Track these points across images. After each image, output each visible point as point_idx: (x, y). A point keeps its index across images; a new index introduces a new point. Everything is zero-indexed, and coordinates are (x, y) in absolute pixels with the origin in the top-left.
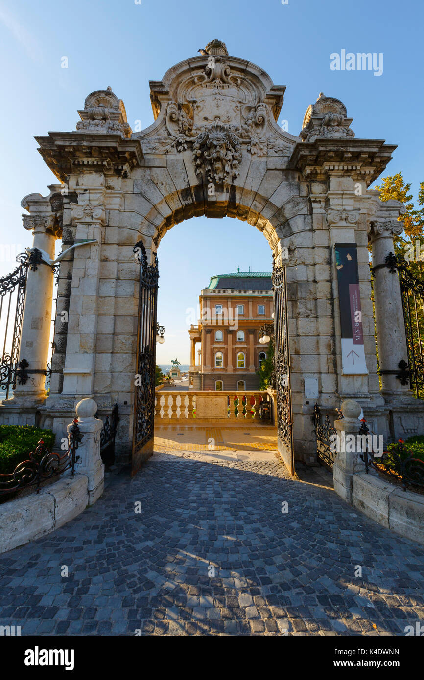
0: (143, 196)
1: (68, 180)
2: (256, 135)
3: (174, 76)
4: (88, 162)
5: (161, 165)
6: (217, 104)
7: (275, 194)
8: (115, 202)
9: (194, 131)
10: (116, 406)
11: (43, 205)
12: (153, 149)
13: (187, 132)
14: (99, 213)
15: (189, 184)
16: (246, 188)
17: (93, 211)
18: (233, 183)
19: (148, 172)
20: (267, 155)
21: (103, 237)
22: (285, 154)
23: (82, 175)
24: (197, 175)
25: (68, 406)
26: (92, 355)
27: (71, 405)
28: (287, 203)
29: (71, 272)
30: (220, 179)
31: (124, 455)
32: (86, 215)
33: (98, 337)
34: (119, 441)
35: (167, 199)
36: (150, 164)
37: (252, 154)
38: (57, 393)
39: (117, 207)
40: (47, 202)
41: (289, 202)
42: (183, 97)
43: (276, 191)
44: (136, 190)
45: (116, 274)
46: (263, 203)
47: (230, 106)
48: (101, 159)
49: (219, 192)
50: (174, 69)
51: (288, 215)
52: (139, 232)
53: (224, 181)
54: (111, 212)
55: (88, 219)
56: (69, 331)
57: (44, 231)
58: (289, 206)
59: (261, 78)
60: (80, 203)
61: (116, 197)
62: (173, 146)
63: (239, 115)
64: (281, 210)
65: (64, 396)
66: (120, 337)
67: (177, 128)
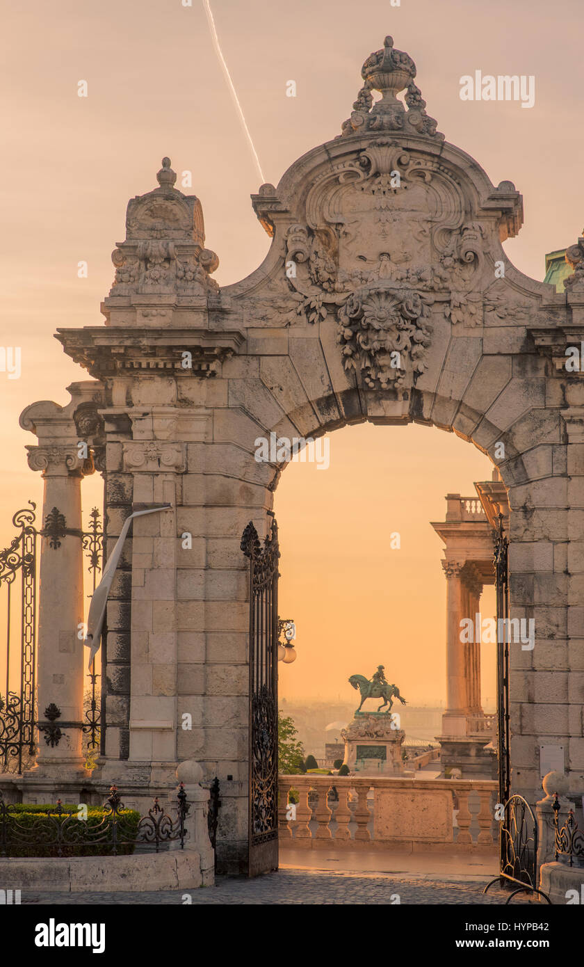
0: (247, 413)
1: (111, 389)
2: (463, 283)
3: (299, 178)
4: (148, 364)
5: (277, 352)
6: (384, 231)
7: (497, 402)
8: (197, 429)
9: (338, 286)
10: (216, 780)
11: (60, 424)
12: (263, 318)
13: (325, 285)
14: (171, 456)
15: (331, 387)
16: (441, 393)
17: (159, 453)
18: (415, 383)
19: (254, 363)
20: (484, 325)
21: (179, 493)
22: (520, 322)
23: (137, 384)
24: (347, 371)
25: (142, 778)
26: (173, 699)
27: (146, 778)
28: (520, 421)
29: (127, 557)
30: (389, 381)
31: (231, 860)
32: (148, 459)
33: (180, 669)
34: (222, 838)
35: (291, 416)
36: (257, 351)
37: (452, 324)
38: (116, 760)
39: (201, 438)
40: (69, 420)
41: (523, 419)
42: (318, 208)
43: (499, 399)
44: (232, 402)
45: (204, 561)
46: (477, 419)
47: (409, 231)
48: (171, 360)
49: (390, 399)
50: (298, 165)
51: (520, 445)
52: (240, 479)
53: (396, 385)
54: (190, 447)
55: (152, 466)
56: (132, 660)
57: (67, 474)
58: (523, 428)
59: (470, 173)
60: (136, 436)
61: (197, 420)
62: (300, 314)
63: (429, 246)
64: (508, 434)
65: (133, 764)
66: (217, 668)
67: (307, 276)
